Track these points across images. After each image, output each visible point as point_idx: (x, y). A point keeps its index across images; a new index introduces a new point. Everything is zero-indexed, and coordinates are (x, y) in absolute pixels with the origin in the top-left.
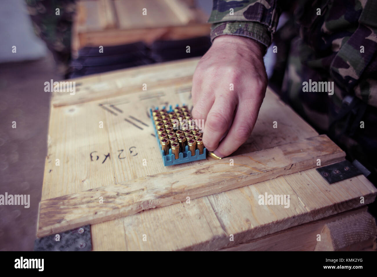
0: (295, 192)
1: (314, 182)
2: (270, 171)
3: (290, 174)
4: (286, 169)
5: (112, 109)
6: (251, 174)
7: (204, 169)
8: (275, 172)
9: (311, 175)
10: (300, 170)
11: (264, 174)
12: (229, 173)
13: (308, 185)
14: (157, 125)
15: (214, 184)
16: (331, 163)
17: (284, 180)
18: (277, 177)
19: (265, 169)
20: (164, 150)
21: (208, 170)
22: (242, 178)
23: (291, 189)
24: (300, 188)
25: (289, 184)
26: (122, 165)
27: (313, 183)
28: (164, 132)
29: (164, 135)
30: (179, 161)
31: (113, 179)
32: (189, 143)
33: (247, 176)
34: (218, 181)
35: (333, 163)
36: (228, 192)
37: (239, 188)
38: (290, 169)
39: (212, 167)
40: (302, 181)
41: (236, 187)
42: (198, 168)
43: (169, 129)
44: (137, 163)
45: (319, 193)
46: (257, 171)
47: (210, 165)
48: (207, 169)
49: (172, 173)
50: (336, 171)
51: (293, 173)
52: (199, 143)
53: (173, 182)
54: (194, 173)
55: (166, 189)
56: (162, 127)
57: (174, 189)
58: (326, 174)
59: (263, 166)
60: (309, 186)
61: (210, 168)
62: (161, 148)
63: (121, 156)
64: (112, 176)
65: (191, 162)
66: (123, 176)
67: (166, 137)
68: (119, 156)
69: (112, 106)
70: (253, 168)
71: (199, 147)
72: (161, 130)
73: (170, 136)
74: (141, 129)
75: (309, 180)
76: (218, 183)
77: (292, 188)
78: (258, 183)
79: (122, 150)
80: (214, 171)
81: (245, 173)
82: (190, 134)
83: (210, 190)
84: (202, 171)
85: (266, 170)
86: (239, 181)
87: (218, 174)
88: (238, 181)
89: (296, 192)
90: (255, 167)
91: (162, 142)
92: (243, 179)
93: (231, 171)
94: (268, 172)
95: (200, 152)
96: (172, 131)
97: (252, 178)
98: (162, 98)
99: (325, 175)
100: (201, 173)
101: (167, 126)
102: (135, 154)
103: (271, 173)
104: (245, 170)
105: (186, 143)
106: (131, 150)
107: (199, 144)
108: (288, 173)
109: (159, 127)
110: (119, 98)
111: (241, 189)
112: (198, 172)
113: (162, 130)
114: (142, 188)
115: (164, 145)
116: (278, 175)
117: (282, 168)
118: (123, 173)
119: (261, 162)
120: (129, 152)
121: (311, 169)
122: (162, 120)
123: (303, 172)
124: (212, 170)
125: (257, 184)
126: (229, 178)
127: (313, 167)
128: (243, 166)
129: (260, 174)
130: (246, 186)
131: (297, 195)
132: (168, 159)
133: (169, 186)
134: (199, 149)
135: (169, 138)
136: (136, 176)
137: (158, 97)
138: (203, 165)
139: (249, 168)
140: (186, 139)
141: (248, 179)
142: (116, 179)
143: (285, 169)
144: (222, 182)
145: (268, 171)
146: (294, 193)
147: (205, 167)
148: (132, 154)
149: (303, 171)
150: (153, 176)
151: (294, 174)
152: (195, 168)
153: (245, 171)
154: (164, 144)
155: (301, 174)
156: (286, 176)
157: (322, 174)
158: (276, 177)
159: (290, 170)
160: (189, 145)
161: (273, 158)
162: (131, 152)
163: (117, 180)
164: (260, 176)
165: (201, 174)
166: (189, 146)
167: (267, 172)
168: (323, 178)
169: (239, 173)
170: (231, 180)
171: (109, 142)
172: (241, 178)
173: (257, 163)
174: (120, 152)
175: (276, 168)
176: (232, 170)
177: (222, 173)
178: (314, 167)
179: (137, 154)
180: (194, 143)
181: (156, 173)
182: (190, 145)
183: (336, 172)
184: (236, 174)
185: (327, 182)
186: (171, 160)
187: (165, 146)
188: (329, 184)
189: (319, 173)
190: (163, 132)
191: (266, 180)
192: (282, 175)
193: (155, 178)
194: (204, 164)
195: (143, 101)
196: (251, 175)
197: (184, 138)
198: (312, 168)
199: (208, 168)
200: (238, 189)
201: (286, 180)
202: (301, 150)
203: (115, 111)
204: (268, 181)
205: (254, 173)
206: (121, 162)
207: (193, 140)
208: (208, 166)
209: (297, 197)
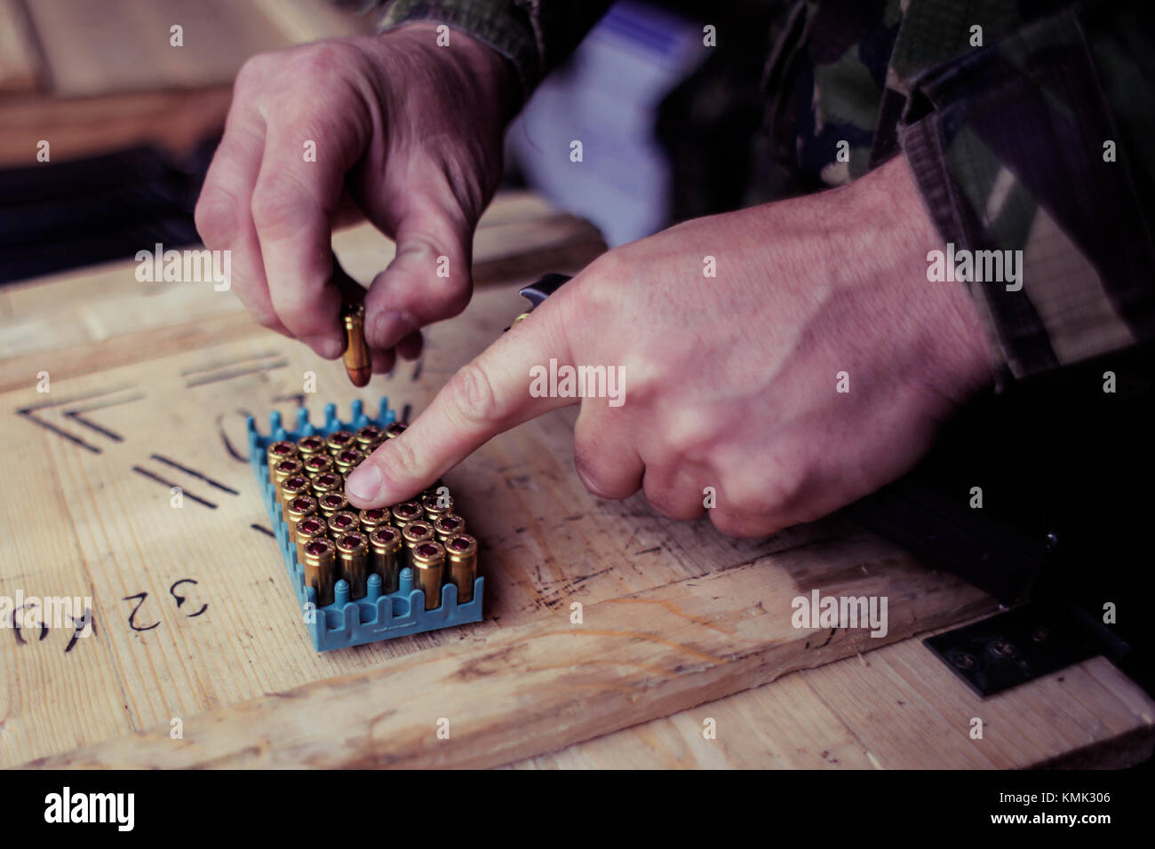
0: (853, 734)
1: (919, 692)
2: (755, 657)
3: (825, 665)
4: (812, 645)
5: (75, 428)
6: (679, 669)
7: (489, 657)
8: (770, 656)
9: (908, 666)
10: (862, 648)
11: (727, 670)
12: (590, 670)
13: (900, 703)
14: (282, 485)
15: (539, 718)
16: (980, 615)
17: (808, 689)
18: (776, 680)
19: (730, 646)
20: (315, 586)
21: (507, 661)
22: (645, 689)
23: (836, 721)
24: (871, 717)
25: (826, 704)
26: (148, 655)
27: (919, 697)
28: (311, 514)
29: (316, 527)
30: (375, 631)
31: (119, 714)
32: (417, 557)
33: (663, 678)
34: (552, 704)
35: (985, 617)
36: (594, 745)
37: (632, 727)
38: (826, 644)
39: (521, 647)
40: (875, 691)
41: (623, 723)
42: (467, 657)
43: (331, 500)
44: (208, 645)
45: (947, 733)
46: (702, 659)
47: (515, 642)
48: (504, 658)
49: (365, 680)
50: (1000, 645)
51: (836, 661)
52: (456, 555)
53: (372, 715)
54: (452, 676)
55: (351, 743)
56: (303, 493)
57: (381, 743)
58: (964, 660)
59: (723, 638)
60: (905, 706)
61: (513, 654)
62: (303, 577)
63: (140, 620)
64: (115, 704)
65: (431, 633)
66: (159, 698)
67: (321, 535)
68: (131, 619)
69: (72, 415)
70: (683, 645)
71: (455, 572)
72: (297, 504)
73: (338, 531)
74: (212, 506)
75: (902, 683)
76: (556, 712)
77: (839, 718)
78: (705, 703)
79: (143, 596)
80: (531, 665)
81: (657, 667)
82: (418, 519)
83: (525, 739)
84: (486, 666)
85: (736, 654)
86: (635, 698)
87: (549, 676)
88: (630, 700)
89: (857, 733)
90: (693, 643)
91: (308, 555)
92: (649, 692)
93: (598, 661)
94: (744, 661)
95: (458, 595)
96: (342, 509)
97: (683, 685)
98: (275, 375)
99: (962, 662)
100: (481, 673)
101: (321, 489)
102: (198, 610)
103: (756, 662)
104: (655, 655)
105: (402, 557)
106: (179, 591)
107: (455, 559)
108: (820, 662)
109: (289, 495)
110: (96, 381)
111: (642, 730)
112: (469, 672)
113: (305, 505)
114: (252, 743)
115: (316, 564)
116: (781, 670)
117: (796, 642)
118: (159, 689)
119: (711, 622)
120: (174, 601)
121: (903, 640)
122: (300, 464)
123: (874, 654)
124: (524, 661)
125: (702, 708)
126: (594, 690)
127: (911, 635)
128: (643, 640)
129: (715, 667)
130: (658, 718)
131: (863, 746)
132: (328, 623)
133: (359, 732)
134: (456, 583)
135: (334, 539)
136: (215, 699)
137: (260, 374)
138: (485, 640)
139: (669, 648)
140: (405, 541)
141: (669, 691)
142: (131, 713)
143: (808, 645)
144: (568, 705)
145: (742, 655)
146: (851, 738)
147: (493, 650)
148: (187, 608)
149: (875, 649)
150: (288, 696)
151: (839, 663)
152: (452, 655)
153: (653, 661)
154: (313, 561)
155: (868, 665)
156: (810, 672)
157: (948, 660)
158: (773, 678)
159: (828, 650)
160: (418, 565)
161: (756, 602)
162: (180, 601)
163: (139, 718)
164: (714, 678)
165: (483, 681)
166: (416, 571)
167: (741, 658)
168: (955, 674)
169: (633, 670)
170: (606, 695)
171: (84, 564)
172: (641, 686)
173: (697, 624)
174: (136, 602)
175: (773, 642)
176: (604, 656)
177: (563, 671)
178: (915, 635)
179: (205, 608)
180: (437, 556)
181: (294, 685)
182: (422, 563)
183: (1000, 649)
184: (622, 671)
185: (971, 692)
186: (342, 628)
187: (319, 568)
188: (979, 699)
189: (937, 656)
190: (307, 515)
191: (736, 694)
192: (795, 671)
193: (298, 702)
194: (489, 639)
195: (202, 391)
196: (682, 673)
197: (395, 539)
198: (909, 638)
199: (505, 653)
200: (628, 733)
201: (811, 686)
202: (864, 569)
203: (90, 437)
204: (745, 694)
205: (693, 666)
206: (143, 642)
207: (434, 545)
208: (506, 647)
209: (865, 753)
